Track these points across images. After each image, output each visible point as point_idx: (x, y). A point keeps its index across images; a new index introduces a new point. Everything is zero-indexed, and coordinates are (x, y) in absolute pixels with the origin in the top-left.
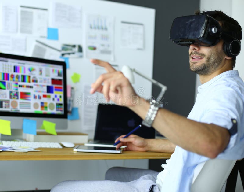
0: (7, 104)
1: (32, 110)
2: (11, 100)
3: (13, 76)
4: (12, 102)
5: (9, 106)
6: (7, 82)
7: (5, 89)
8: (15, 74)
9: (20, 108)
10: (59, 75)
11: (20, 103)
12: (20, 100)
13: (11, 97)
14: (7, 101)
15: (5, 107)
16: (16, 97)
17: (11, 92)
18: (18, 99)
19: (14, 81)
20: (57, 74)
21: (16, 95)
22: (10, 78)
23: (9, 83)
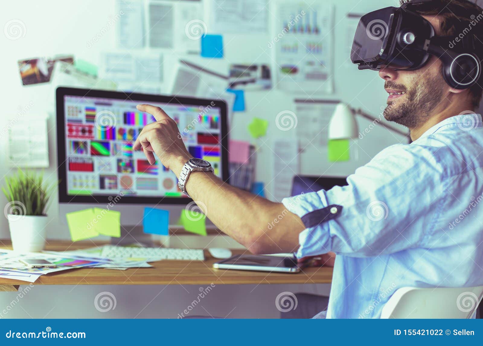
0: (112, 181)
1: (161, 191)
2: (120, 176)
3: (122, 132)
4: (123, 178)
5: (115, 186)
6: (112, 143)
7: (108, 156)
8: (128, 127)
9: (138, 188)
10: (213, 125)
11: (139, 179)
12: (137, 175)
13: (119, 169)
14: (113, 178)
15: (110, 188)
16: (129, 170)
17: (119, 161)
18: (133, 171)
19: (124, 139)
20: (208, 125)
21: (130, 165)
22: (118, 136)
23: (115, 145)
